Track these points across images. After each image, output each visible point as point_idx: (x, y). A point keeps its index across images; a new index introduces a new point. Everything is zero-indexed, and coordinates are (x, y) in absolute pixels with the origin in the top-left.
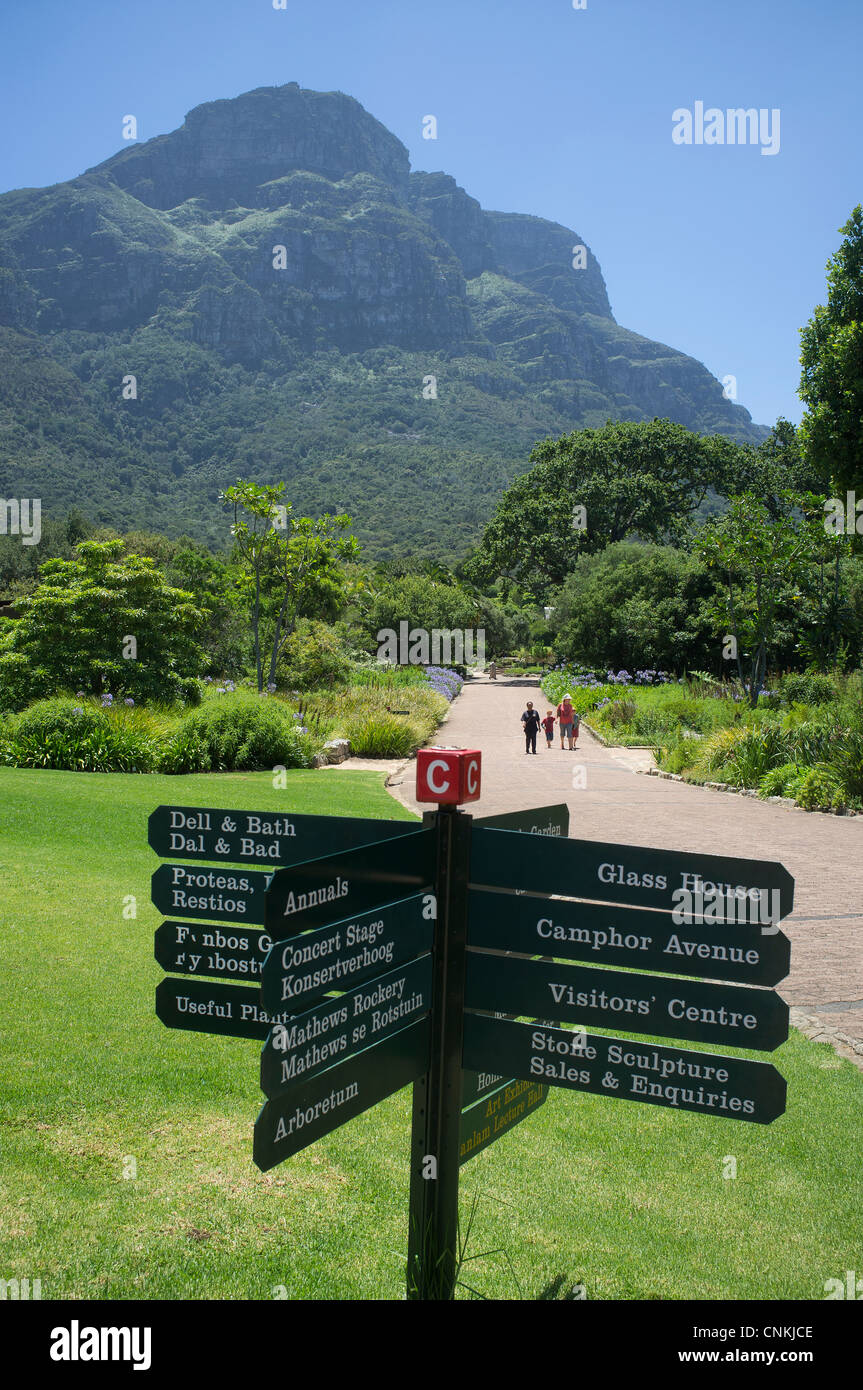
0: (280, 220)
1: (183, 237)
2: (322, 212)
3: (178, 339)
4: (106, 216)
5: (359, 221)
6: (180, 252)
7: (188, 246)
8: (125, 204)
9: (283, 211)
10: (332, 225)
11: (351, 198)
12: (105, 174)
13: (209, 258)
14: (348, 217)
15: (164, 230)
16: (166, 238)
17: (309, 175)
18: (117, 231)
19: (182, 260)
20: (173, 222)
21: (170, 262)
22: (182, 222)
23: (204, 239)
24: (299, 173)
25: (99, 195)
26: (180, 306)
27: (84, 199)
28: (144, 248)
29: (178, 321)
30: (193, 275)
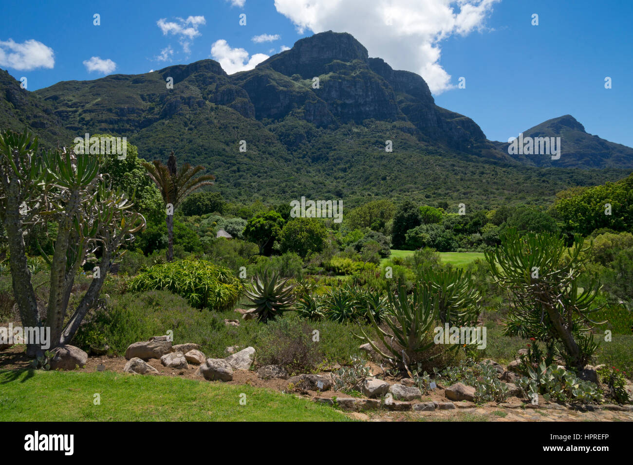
0: (331, 77)
1: (297, 85)
2: (344, 73)
3: (300, 119)
4: (271, 79)
5: (357, 76)
6: (297, 90)
7: (299, 87)
8: (276, 75)
9: (331, 74)
10: (347, 78)
11: (353, 68)
12: (268, 64)
13: (307, 91)
14: (353, 74)
15: (291, 82)
16: (292, 86)
17: (338, 61)
18: (274, 83)
19: (298, 92)
20: (294, 80)
21: (294, 93)
22: (296, 79)
23: (305, 85)
24: (335, 61)
25: (268, 72)
26: (299, 108)
27: (263, 74)
28: (285, 89)
29: (299, 113)
30: (303, 98)
